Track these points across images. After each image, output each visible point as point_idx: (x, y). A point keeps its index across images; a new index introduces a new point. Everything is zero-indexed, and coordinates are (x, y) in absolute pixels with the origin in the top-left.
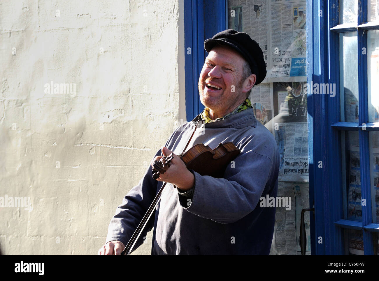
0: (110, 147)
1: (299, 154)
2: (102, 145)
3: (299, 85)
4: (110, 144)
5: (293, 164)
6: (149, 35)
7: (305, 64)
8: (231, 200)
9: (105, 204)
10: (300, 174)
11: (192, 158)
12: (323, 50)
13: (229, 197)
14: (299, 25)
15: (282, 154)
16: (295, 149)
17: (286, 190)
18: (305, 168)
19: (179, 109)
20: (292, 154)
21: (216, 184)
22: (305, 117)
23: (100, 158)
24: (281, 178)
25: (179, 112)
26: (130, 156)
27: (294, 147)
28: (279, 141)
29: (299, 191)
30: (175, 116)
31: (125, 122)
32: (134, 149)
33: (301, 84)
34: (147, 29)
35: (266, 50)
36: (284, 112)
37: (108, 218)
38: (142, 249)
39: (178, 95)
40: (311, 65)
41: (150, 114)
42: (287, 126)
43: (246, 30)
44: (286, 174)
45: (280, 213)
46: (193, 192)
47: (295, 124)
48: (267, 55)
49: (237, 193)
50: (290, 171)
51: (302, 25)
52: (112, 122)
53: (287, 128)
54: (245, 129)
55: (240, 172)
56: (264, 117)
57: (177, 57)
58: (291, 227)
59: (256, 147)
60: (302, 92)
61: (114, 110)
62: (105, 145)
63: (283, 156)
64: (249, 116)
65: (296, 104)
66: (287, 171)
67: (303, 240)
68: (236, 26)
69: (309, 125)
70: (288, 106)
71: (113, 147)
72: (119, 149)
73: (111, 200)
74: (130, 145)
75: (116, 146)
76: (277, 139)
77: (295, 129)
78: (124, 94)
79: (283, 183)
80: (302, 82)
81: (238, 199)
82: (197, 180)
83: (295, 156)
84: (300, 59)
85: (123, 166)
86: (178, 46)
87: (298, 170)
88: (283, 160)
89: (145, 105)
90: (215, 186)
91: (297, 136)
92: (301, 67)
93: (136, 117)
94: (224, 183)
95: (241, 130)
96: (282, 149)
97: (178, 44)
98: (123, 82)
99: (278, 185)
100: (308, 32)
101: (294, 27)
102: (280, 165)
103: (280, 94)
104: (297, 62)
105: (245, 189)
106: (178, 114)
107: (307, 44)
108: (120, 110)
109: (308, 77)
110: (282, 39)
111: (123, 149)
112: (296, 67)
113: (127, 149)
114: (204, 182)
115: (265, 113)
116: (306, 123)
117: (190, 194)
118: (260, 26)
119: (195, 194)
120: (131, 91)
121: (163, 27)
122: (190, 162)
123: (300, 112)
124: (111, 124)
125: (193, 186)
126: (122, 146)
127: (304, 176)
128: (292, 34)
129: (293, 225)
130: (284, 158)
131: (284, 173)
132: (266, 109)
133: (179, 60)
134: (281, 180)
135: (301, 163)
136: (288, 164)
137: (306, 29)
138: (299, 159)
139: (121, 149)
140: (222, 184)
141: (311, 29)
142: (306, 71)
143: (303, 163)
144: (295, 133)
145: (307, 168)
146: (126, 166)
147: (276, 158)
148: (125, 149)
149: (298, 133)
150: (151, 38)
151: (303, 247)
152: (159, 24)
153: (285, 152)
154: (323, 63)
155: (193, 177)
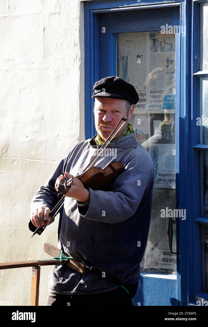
0: (28, 160)
1: (169, 168)
2: (22, 158)
3: (169, 116)
4: (28, 158)
5: (164, 175)
6: (58, 76)
7: (174, 100)
8: (117, 208)
9: (24, 203)
10: (169, 183)
11: (87, 178)
12: (187, 90)
13: (116, 206)
14: (170, 71)
15: (156, 167)
16: (166, 164)
17: (158, 194)
18: (173, 178)
19: (80, 133)
20: (164, 168)
21: (106, 198)
22: (174, 140)
23: (20, 168)
24: (155, 186)
25: (80, 134)
26: (43, 167)
27: (165, 162)
28: (154, 158)
29: (168, 195)
30: (76, 137)
31: (39, 141)
32: (46, 162)
33: (171, 115)
34: (57, 72)
35: (145, 89)
36: (158, 134)
37: (26, 213)
38: (51, 237)
39: (79, 122)
40: (178, 101)
41: (58, 136)
42: (160, 147)
43: (130, 74)
44: (159, 183)
45: (154, 211)
46: (88, 204)
47: (166, 145)
48: (146, 93)
49: (122, 202)
50: (162, 180)
51: (172, 71)
52: (29, 141)
53: (160, 148)
54: (128, 150)
55: (124, 185)
56: (143, 140)
57: (78, 93)
58: (162, 222)
59: (137, 165)
60: (172, 121)
61: (31, 132)
62: (24, 158)
63: (157, 169)
64: (131, 139)
65: (167, 130)
66: (160, 180)
67: (171, 233)
68: (123, 71)
69: (176, 146)
70: (161, 130)
71: (30, 160)
72: (35, 161)
73: (28, 200)
74: (43, 159)
75: (33, 159)
76: (153, 156)
77: (166, 149)
78: (39, 120)
79: (157, 189)
80: (172, 114)
81: (123, 207)
82: (91, 195)
83: (166, 169)
84: (170, 96)
85: (37, 175)
86: (80, 85)
87: (167, 180)
88: (157, 172)
89: (54, 129)
90: (105, 199)
91: (167, 154)
92: (171, 102)
93: (48, 138)
94: (112, 195)
95: (125, 150)
96: (156, 163)
97: (80, 83)
98: (38, 111)
99: (153, 191)
100: (176, 76)
101: (166, 72)
102: (155, 175)
103: (155, 123)
104: (168, 99)
105: (128, 198)
106: (79, 136)
107: (176, 85)
108: (35, 132)
109: (176, 110)
110: (157, 81)
111: (37, 161)
112: (167, 102)
113: (40, 162)
114: (96, 196)
115: (144, 136)
116: (174, 144)
117: (86, 206)
118: (141, 71)
119: (90, 206)
120: (44, 118)
121: (69, 70)
122: (86, 181)
123: (170, 136)
124: (29, 142)
125: (88, 200)
126: (37, 159)
127: (172, 184)
128: (165, 77)
129: (164, 221)
130: (158, 171)
131: (157, 182)
132: (145, 133)
133: (80, 96)
134: (155, 187)
135: (170, 175)
136: (160, 175)
137: (176, 74)
138: (168, 171)
139: (36, 161)
140: (110, 197)
141: (179, 74)
142: (175, 105)
143: (172, 175)
144: (166, 152)
145: (175, 178)
146: (39, 175)
147: (152, 172)
148: (39, 162)
149: (168, 152)
150: (60, 78)
151: (171, 237)
152: (66, 68)
153: (158, 166)
154: (187, 100)
155: (88, 193)
